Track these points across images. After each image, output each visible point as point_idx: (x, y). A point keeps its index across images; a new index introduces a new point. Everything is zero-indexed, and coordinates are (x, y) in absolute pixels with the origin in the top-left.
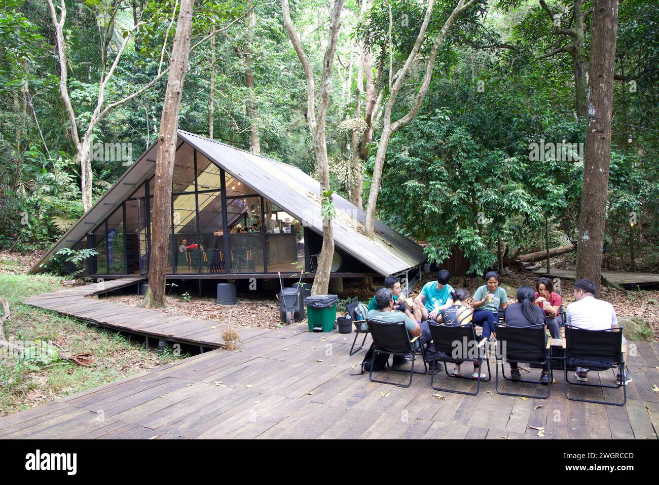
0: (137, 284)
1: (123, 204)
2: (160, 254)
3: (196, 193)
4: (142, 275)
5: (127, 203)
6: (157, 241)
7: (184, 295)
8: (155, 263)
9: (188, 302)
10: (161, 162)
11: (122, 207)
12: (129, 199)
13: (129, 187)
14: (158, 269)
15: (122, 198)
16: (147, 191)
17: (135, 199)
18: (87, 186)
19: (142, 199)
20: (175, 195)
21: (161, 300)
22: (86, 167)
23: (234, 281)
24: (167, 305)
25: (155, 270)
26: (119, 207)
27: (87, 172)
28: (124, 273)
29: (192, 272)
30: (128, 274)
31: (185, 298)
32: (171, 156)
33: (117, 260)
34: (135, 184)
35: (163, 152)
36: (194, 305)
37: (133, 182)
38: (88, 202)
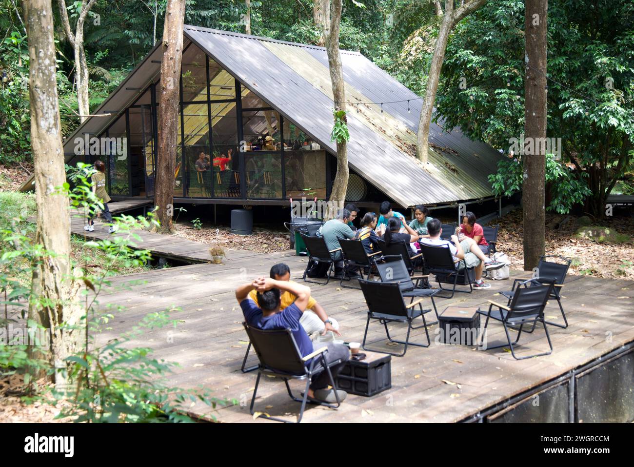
0: (143, 208)
1: (126, 111)
2: (166, 174)
3: (209, 102)
4: (148, 198)
5: (130, 110)
6: (163, 160)
7: (194, 221)
8: (161, 184)
9: (199, 229)
10: (166, 71)
11: (125, 114)
12: (133, 106)
13: (131, 92)
14: (164, 192)
15: (124, 105)
16: (154, 96)
17: (139, 106)
18: (83, 86)
19: (147, 106)
20: (183, 104)
21: (168, 225)
22: (80, 62)
23: (250, 208)
24: (175, 231)
25: (162, 192)
26: (121, 115)
27: (82, 69)
28: (128, 195)
29: (204, 196)
30: (133, 196)
31: (195, 225)
32: (177, 65)
33: (119, 177)
34: (140, 89)
35: (168, 60)
36: (205, 233)
37: (137, 86)
38: (84, 107)
